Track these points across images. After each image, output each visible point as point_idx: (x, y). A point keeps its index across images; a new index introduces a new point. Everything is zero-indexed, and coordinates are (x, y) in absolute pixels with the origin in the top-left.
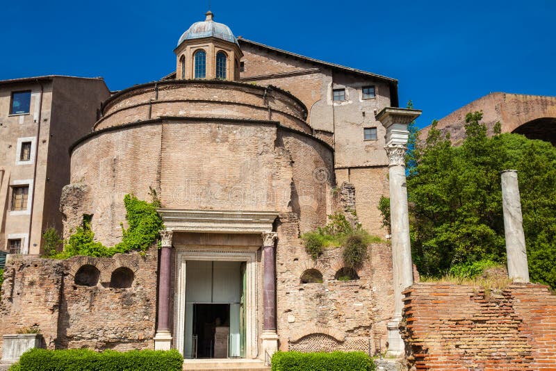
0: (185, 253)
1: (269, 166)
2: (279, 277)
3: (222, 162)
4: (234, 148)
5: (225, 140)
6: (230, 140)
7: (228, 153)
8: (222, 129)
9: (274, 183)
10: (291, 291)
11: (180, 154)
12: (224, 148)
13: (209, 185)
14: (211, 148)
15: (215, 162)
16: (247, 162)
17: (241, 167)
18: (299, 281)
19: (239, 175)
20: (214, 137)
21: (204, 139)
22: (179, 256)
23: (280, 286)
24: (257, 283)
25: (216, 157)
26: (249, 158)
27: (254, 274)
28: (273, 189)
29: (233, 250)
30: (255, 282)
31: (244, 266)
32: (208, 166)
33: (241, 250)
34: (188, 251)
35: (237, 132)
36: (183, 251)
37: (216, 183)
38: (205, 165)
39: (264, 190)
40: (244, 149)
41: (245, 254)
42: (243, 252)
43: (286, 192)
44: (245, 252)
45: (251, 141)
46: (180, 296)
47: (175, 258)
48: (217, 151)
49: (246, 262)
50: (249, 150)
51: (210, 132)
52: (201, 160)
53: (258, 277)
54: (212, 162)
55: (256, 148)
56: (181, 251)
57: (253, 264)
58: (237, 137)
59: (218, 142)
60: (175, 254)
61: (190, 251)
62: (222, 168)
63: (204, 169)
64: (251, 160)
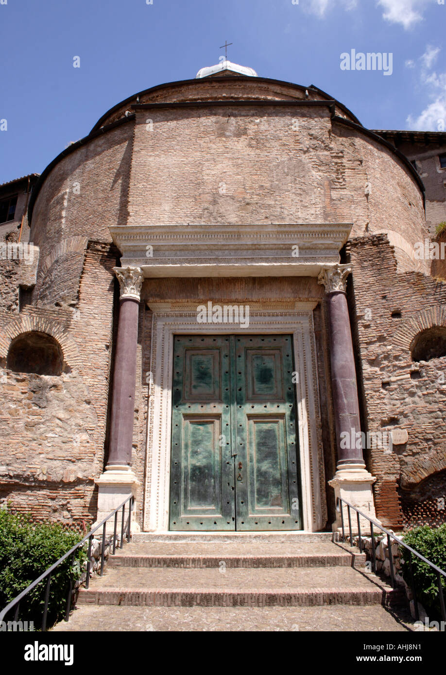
0: (170, 321)
1: (323, 168)
2: (363, 352)
3: (238, 164)
4: (258, 142)
5: (241, 133)
6: (249, 132)
7: (248, 151)
8: (236, 118)
9: (335, 194)
10: (393, 379)
11: (163, 158)
12: (240, 145)
13: (215, 202)
14: (217, 146)
15: (224, 166)
16: (284, 162)
17: (272, 171)
18: (408, 357)
19: (269, 184)
20: (221, 133)
21: (206, 133)
22: (160, 324)
23: (367, 369)
24: (317, 372)
25: (226, 158)
26: (285, 158)
27: (309, 356)
28: (334, 204)
29: (265, 311)
30: (313, 372)
31: (289, 342)
32: (213, 173)
33: (282, 311)
34: (177, 316)
35: (261, 121)
36: (168, 316)
37: (228, 198)
38: (208, 172)
39: (317, 206)
40: (276, 144)
41: (289, 319)
42: (285, 315)
43: (359, 207)
44: (290, 315)
45: (287, 133)
46: (160, 401)
47: (151, 329)
48: (228, 150)
49: (291, 335)
50: (284, 145)
51: (216, 123)
52: (200, 163)
53: (318, 362)
54: (219, 166)
55: (297, 142)
56: (163, 316)
57: (307, 337)
58: (262, 128)
59: (229, 136)
60: (151, 321)
61: (181, 316)
62: (238, 174)
63: (206, 177)
64: (290, 159)
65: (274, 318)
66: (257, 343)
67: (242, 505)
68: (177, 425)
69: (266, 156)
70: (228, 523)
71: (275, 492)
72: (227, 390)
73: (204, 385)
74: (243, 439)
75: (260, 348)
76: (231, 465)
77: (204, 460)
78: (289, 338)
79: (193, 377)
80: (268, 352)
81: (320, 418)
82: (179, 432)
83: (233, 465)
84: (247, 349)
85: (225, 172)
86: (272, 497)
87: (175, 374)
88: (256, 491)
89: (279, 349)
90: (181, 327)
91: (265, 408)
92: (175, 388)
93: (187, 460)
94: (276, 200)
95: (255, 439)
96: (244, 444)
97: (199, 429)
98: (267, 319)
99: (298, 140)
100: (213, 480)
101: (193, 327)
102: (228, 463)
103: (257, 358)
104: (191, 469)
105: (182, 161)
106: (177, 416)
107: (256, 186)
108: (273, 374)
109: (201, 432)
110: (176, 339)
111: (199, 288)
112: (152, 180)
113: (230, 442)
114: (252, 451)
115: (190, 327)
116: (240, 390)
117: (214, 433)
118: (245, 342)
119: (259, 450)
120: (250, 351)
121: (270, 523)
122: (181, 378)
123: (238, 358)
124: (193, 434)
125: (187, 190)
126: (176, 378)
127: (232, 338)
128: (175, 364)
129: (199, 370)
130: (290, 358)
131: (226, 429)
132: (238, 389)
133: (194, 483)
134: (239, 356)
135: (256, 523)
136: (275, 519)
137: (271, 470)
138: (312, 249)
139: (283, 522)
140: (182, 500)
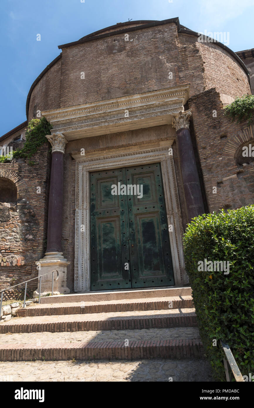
0: (86, 164)
1: (173, 60)
2: (203, 165)
3: (121, 69)
4: (133, 53)
5: (122, 49)
6: (127, 48)
8: (119, 41)
9: (181, 75)
12: (121, 56)
14: (108, 60)
15: (113, 70)
16: (149, 61)
17: (142, 68)
18: (234, 163)
19: (140, 76)
20: (110, 50)
21: (101, 54)
22: (80, 167)
24: (176, 183)
25: (114, 65)
26: (149, 58)
27: (171, 174)
28: (181, 80)
29: (141, 150)
30: (174, 183)
31: (158, 167)
32: (107, 75)
33: (152, 149)
34: (90, 161)
35: (133, 40)
36: (85, 162)
37: (116, 89)
38: (104, 76)
39: (171, 83)
40: (144, 52)
41: (157, 153)
42: (154, 151)
43: (198, 79)
44: (157, 151)
45: (150, 44)
46: (82, 212)
47: (75, 170)
48: (115, 61)
49: (160, 163)
50: (148, 51)
51: (107, 47)
52: (99, 72)
53: (176, 177)
54: (110, 71)
55: (157, 48)
56: (82, 162)
57: (169, 162)
58: (135, 44)
59: (115, 53)
60: (75, 166)
61: (92, 160)
62: (121, 74)
63: (103, 79)
64: (152, 59)
65: (148, 154)
66: (138, 170)
67: (135, 271)
68: (93, 225)
69: (138, 60)
70: (127, 283)
71: (155, 261)
72: (122, 200)
73: (109, 199)
74: (133, 230)
75: (140, 173)
76: (127, 246)
77: (111, 245)
78: (158, 165)
79: (102, 195)
80: (145, 175)
81: (180, 211)
82: (95, 229)
83: (128, 246)
84: (133, 175)
85: (114, 74)
86: (153, 264)
87: (91, 195)
88: (143, 261)
89: (152, 172)
90: (93, 167)
91: (146, 209)
92: (92, 203)
93: (100, 246)
94: (145, 85)
95: (140, 229)
96: (134, 233)
97: (107, 226)
98: (144, 155)
99: (157, 46)
100: (117, 257)
101: (100, 166)
102: (125, 245)
103: (140, 179)
104: (103, 251)
105: (89, 72)
106: (93, 219)
107: (133, 78)
108: (150, 188)
109: (108, 227)
110: (91, 174)
111: (100, 141)
112: (72, 86)
113: (125, 232)
114: (140, 237)
115: (98, 166)
116: (130, 200)
117: (116, 227)
118: (131, 171)
119: (144, 235)
120: (135, 176)
121: (153, 282)
122: (95, 197)
123: (128, 181)
124: (104, 229)
125: (92, 88)
126: (92, 197)
127: (124, 169)
128: (91, 189)
129: (106, 191)
130: (160, 177)
131: (123, 224)
132: (129, 199)
133: (105, 259)
134: (129, 180)
135: (145, 282)
136: (156, 279)
137: (152, 248)
138: (165, 105)
139: (162, 281)
140: (99, 271)
